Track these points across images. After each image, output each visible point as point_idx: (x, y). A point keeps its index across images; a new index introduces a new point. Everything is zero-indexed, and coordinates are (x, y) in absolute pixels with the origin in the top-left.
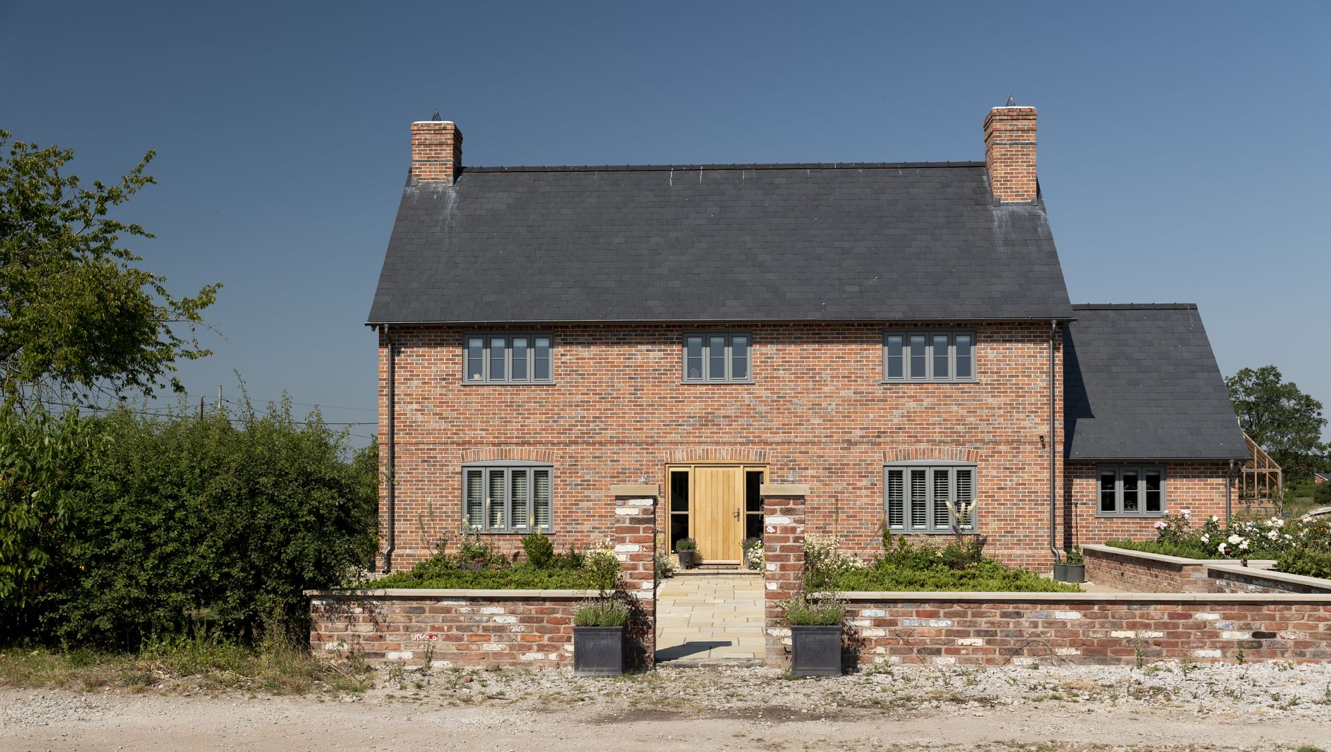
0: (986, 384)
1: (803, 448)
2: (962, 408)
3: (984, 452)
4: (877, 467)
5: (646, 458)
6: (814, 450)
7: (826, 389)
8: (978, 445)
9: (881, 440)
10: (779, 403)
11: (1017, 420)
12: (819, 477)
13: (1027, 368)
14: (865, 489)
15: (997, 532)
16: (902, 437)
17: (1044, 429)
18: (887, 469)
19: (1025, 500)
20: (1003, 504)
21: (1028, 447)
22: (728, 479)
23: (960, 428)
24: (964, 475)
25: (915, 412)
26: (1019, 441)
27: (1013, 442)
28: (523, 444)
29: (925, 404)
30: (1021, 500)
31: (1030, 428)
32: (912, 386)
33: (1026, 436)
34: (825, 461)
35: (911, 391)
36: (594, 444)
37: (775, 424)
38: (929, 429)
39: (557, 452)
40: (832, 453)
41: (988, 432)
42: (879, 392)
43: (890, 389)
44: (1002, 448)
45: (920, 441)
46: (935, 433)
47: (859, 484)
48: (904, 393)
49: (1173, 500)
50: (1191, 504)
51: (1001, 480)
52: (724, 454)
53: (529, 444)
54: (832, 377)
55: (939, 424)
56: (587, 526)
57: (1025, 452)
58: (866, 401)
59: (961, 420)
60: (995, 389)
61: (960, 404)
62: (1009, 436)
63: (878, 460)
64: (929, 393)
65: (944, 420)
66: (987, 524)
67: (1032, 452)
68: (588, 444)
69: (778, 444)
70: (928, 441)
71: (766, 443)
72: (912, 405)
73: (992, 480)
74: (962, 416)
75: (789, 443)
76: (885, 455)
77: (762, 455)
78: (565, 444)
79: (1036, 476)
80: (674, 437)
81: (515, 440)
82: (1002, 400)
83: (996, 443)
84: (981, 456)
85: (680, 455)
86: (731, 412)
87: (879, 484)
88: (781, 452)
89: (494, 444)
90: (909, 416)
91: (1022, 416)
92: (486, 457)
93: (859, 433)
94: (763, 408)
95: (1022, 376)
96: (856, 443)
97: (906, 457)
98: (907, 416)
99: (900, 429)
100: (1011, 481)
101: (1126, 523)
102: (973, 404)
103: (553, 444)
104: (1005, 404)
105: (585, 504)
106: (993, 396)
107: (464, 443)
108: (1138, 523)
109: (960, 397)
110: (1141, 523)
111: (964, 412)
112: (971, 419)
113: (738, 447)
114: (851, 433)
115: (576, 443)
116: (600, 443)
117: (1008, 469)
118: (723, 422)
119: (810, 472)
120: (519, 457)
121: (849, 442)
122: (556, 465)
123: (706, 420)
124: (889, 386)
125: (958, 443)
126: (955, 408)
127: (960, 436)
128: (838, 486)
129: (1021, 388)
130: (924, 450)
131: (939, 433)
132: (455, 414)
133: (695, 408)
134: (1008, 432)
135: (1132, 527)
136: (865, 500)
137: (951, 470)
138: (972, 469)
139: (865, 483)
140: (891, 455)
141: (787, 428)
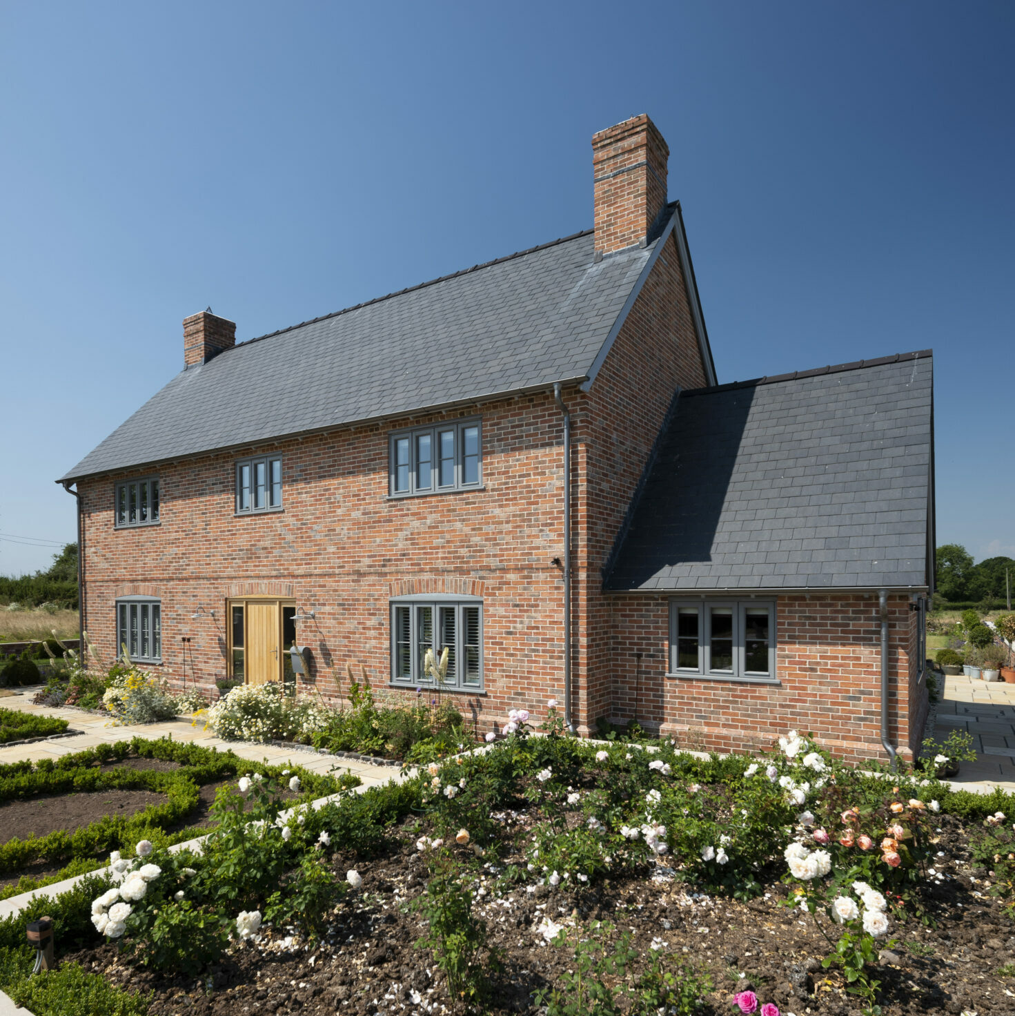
0: (493, 490)
1: (321, 581)
2: (467, 525)
4: (384, 604)
5: (213, 593)
6: (329, 582)
7: (339, 511)
8: (482, 573)
9: (386, 570)
10: (302, 530)
11: (529, 536)
12: (334, 614)
13: (540, 463)
14: (374, 629)
15: (505, 693)
16: (405, 565)
17: (560, 550)
18: (394, 607)
19: (538, 651)
20: (512, 655)
21: (542, 576)
22: (270, 614)
23: (463, 552)
24: (472, 616)
25: (419, 534)
26: (530, 568)
27: (522, 568)
28: (145, 580)
29: (428, 522)
30: (534, 651)
31: (544, 548)
32: (416, 501)
33: (538, 560)
34: (339, 596)
35: (414, 506)
36: (182, 579)
37: (300, 555)
38: (432, 553)
39: (163, 586)
40: (345, 586)
41: (495, 556)
42: (384, 509)
43: (395, 506)
44: (511, 577)
45: (422, 571)
46: (437, 558)
47: (369, 623)
48: (408, 509)
49: (788, 656)
50: (818, 663)
51: (510, 622)
52: (264, 589)
53: (148, 580)
54: (344, 497)
55: (443, 547)
56: (180, 659)
57: (537, 582)
58: (373, 522)
59: (465, 541)
60: (504, 496)
61: (464, 520)
62: (519, 560)
63: (384, 593)
64: (432, 507)
65: (448, 542)
66: (494, 681)
67: (546, 582)
68: (179, 579)
69: (302, 576)
70: (431, 570)
71: (293, 576)
72: (416, 523)
73: (500, 622)
74: (466, 535)
75: (311, 575)
76: (391, 588)
77: (291, 589)
78: (167, 580)
79: (551, 616)
80: (230, 572)
81: (140, 577)
82: (511, 509)
84: (488, 588)
85: (234, 591)
86: (268, 543)
87: (386, 623)
88: (305, 586)
89: (130, 581)
90: (413, 538)
91: (534, 531)
92: (127, 593)
93: (367, 561)
95: (534, 474)
96: (364, 575)
97: (411, 591)
98: (411, 539)
99: (404, 555)
100: (521, 622)
101: (712, 688)
102: (478, 519)
103: (160, 580)
104: (514, 516)
105: (178, 638)
106: (501, 506)
107: (116, 581)
108: (730, 690)
109: (464, 509)
110: (735, 690)
111: (467, 530)
112: (476, 540)
113: (273, 580)
114: (359, 562)
115: (172, 579)
116: (186, 579)
117: (517, 606)
118: (262, 553)
119: (327, 609)
120: (146, 592)
121: (359, 574)
122: (162, 599)
123: (251, 553)
124: (394, 503)
125: (461, 571)
126: (458, 525)
127: (463, 562)
128: (350, 625)
129: (533, 492)
130: (427, 581)
131: (442, 558)
132: (111, 555)
133: (242, 541)
134: (517, 555)
135: (721, 694)
136: (373, 642)
137: (456, 607)
138: (480, 607)
139: (372, 622)
140: (396, 588)
141: (309, 559)
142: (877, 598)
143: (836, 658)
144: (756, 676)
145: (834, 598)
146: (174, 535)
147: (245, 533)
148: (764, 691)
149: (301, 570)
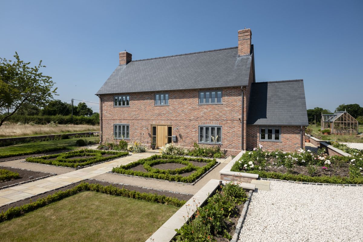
0: (225, 105)
1: (180, 121)
3: (224, 123)
4: (197, 126)
5: (147, 123)
6: (182, 122)
7: (185, 107)
8: (222, 121)
9: (197, 119)
10: (175, 110)
12: (183, 128)
13: (236, 100)
14: (194, 132)
15: (227, 144)
16: (203, 118)
17: (240, 117)
18: (199, 127)
20: (229, 137)
21: (236, 122)
22: (164, 128)
23: (218, 116)
24: (219, 129)
26: (233, 120)
27: (231, 120)
28: (124, 120)
29: (209, 110)
30: (234, 136)
31: (236, 116)
32: (206, 106)
33: (235, 119)
34: (185, 125)
35: (205, 107)
36: (137, 120)
37: (174, 115)
38: (210, 116)
39: (130, 121)
40: (187, 123)
41: (225, 117)
42: (197, 107)
43: (200, 106)
44: (229, 122)
45: (207, 120)
49: (283, 137)
50: (289, 138)
51: (228, 130)
52: (163, 123)
53: (125, 120)
54: (187, 104)
55: (212, 115)
56: (136, 139)
57: (235, 123)
58: (195, 109)
59: (218, 114)
60: (227, 106)
61: (218, 110)
63: (197, 124)
64: (210, 107)
65: (214, 114)
66: (224, 142)
68: (136, 120)
69: (174, 120)
70: (209, 120)
71: (172, 120)
72: (206, 110)
73: (226, 130)
75: (177, 120)
77: (171, 123)
78: (132, 120)
79: (238, 129)
80: (152, 118)
81: (123, 119)
82: (229, 109)
83: (227, 120)
85: (154, 123)
86: (164, 112)
87: (198, 131)
88: (175, 122)
89: (119, 120)
90: (205, 113)
91: (234, 113)
92: (118, 123)
93: (193, 117)
94: (171, 112)
95: (234, 102)
96: (192, 120)
97: (204, 124)
99: (202, 116)
100: (231, 131)
101: (268, 143)
102: (221, 110)
103: (130, 120)
105: (136, 133)
106: (227, 108)
107: (114, 120)
109: (218, 108)
110: (273, 143)
111: (218, 112)
112: (221, 114)
113: (166, 121)
114: (191, 118)
115: (134, 120)
116: (138, 120)
117: (230, 127)
118: (163, 115)
119: (181, 127)
120: (124, 123)
121: (190, 120)
122: (130, 124)
123: (159, 115)
125: (217, 120)
126: (216, 111)
128: (188, 131)
129: (234, 105)
130: (208, 122)
131: (212, 118)
132: (112, 113)
133: (157, 112)
134: (230, 117)
135: (270, 144)
136: (194, 134)
137: (215, 127)
138: (221, 127)
139: (194, 130)
140: (200, 123)
141: (176, 116)
142: (301, 127)
143: (292, 137)
144: (277, 141)
145: (292, 127)
146: (134, 110)
147: (157, 110)
148: (279, 143)
149: (174, 119)
